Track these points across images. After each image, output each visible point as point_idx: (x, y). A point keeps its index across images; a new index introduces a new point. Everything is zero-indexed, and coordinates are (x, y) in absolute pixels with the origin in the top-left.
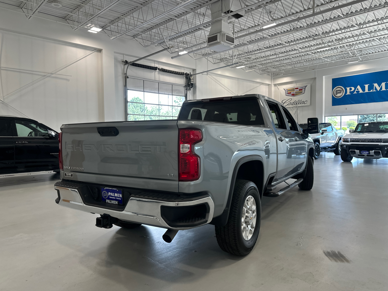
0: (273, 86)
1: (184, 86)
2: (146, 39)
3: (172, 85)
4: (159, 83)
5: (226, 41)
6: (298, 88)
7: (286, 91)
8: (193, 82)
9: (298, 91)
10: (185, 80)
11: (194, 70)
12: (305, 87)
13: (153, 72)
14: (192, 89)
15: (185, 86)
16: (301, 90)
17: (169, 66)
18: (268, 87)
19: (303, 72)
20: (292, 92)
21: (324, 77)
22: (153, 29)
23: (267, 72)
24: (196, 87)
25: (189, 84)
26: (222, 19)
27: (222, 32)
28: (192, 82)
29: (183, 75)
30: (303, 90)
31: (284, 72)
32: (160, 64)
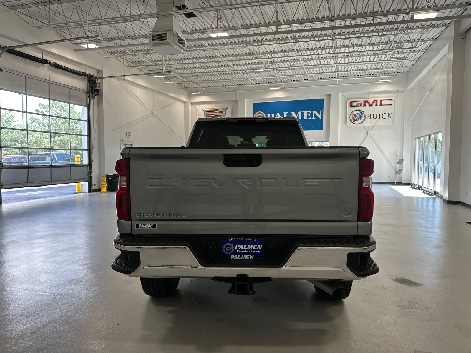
0: (189, 104)
1: (86, 91)
2: (37, 19)
3: (69, 88)
4: (50, 83)
5: (178, 43)
6: (218, 110)
7: (205, 112)
8: (99, 88)
9: (219, 113)
10: (87, 83)
11: (99, 71)
12: (225, 109)
13: (40, 67)
14: (96, 97)
15: (88, 92)
16: (222, 112)
17: (65, 62)
18: (184, 105)
19: (226, 92)
20: (211, 114)
21: (245, 100)
22: (52, 3)
23: (184, 87)
24: (102, 94)
25: (94, 89)
26: (173, 15)
27: (173, 31)
28: (97, 88)
29: (85, 76)
30: (223, 112)
31: (204, 89)
32: (51, 57)
